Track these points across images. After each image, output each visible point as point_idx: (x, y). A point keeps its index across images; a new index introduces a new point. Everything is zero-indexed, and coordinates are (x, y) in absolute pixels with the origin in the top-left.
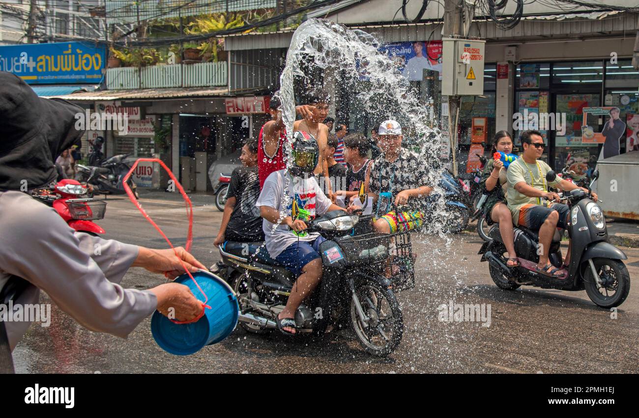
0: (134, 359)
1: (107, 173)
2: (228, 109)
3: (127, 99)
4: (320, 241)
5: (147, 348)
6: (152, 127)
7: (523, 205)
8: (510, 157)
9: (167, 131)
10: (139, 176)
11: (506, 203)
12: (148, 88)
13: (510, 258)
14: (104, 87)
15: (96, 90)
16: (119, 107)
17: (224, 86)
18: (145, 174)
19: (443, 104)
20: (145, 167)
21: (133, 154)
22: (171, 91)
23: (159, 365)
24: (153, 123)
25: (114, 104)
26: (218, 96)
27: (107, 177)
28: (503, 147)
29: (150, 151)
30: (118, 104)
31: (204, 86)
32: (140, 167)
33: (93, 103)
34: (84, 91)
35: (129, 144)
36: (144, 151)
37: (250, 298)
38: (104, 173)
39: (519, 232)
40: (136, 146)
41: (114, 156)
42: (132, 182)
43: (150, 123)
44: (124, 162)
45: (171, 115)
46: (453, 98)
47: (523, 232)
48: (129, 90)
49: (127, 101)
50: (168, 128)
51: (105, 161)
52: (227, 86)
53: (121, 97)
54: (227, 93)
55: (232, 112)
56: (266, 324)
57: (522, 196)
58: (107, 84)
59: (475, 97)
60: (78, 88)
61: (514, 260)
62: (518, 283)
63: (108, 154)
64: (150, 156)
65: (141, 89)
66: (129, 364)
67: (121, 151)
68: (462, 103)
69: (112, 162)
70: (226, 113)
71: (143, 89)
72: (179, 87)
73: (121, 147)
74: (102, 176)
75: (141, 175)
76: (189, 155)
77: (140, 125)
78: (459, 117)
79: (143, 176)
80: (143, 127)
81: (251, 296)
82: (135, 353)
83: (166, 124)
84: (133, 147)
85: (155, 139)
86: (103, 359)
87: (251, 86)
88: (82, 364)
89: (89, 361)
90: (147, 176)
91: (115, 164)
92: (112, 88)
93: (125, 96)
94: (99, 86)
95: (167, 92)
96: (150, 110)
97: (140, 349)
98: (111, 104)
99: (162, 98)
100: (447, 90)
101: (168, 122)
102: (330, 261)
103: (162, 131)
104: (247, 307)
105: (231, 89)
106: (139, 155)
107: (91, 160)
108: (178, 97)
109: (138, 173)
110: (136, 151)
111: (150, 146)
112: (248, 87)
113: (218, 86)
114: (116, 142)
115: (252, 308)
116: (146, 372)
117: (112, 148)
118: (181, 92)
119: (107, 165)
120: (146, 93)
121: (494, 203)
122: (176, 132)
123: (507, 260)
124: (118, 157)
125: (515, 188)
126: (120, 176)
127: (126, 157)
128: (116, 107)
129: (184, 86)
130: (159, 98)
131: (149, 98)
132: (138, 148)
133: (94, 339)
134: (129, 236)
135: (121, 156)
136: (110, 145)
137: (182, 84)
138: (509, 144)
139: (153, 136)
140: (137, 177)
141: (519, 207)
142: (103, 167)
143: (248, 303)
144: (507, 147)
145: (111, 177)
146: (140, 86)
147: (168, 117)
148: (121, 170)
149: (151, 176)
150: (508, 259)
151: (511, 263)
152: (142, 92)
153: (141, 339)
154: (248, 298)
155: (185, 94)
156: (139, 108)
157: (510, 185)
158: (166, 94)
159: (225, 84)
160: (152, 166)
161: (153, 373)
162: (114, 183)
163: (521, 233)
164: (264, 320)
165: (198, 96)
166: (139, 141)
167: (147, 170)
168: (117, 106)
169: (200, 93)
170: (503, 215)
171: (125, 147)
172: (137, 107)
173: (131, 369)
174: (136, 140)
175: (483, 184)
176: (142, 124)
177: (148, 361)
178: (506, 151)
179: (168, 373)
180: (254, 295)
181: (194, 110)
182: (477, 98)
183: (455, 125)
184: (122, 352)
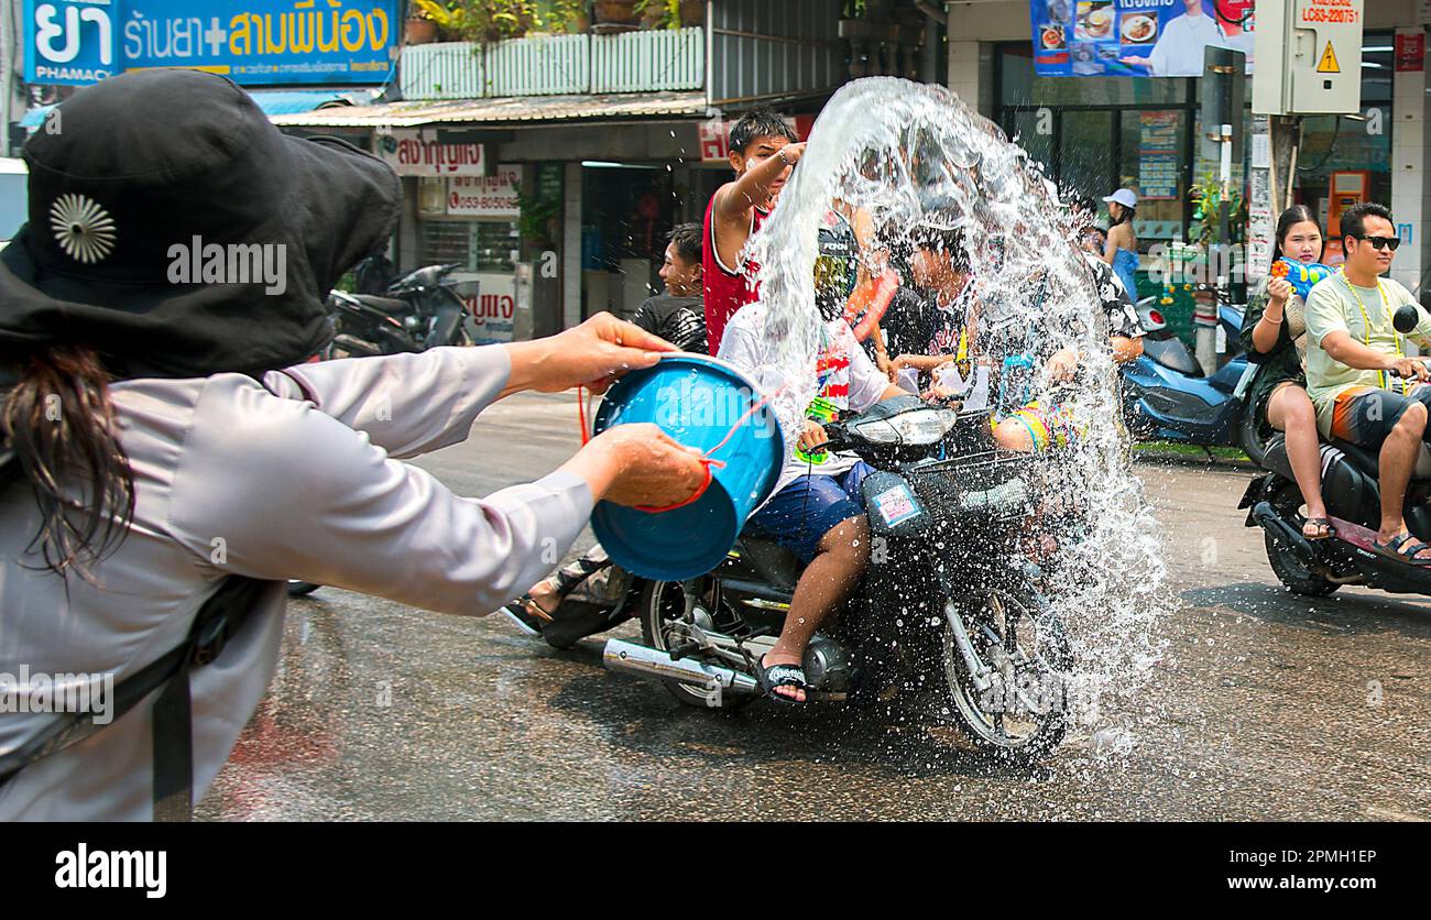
0: (476, 782)
1: (402, 313)
2: (706, 150)
3: (452, 123)
4: (862, 474)
5: (508, 755)
6: (514, 195)
7: (1342, 389)
8: (1314, 273)
9: (550, 205)
10: (480, 320)
11: (1304, 384)
12: (505, 97)
13: (1313, 517)
14: (393, 93)
15: (374, 102)
16: (433, 143)
17: (695, 90)
18: (496, 315)
19: (1255, 137)
20: (496, 297)
21: (465, 264)
22: (561, 104)
23: (538, 800)
24: (515, 186)
25: (420, 136)
26: (681, 116)
27: (403, 322)
28: (1297, 246)
29: (509, 256)
30: (430, 135)
31: (645, 92)
32: (483, 297)
33: (365, 134)
34: (347, 103)
35: (457, 238)
36: (492, 256)
37: (691, 620)
38: (393, 313)
39: (1332, 454)
40: (473, 245)
41: (421, 267)
42: (465, 334)
43: (510, 183)
44: (442, 284)
45: (563, 164)
46: (1282, 121)
47: (1343, 455)
48: (455, 101)
49: (452, 130)
50: (553, 198)
51: (398, 281)
52: (702, 89)
53: (437, 119)
54: (702, 109)
55: (716, 158)
56: (732, 682)
57: (1341, 365)
58: (403, 87)
59: (1339, 116)
60: (330, 97)
61: (1321, 521)
62: (1332, 579)
63: (405, 264)
64: (510, 268)
65: (487, 98)
66: (463, 796)
67: (435, 255)
68: (1305, 136)
69: (415, 283)
70: (700, 159)
71: (493, 97)
72: (583, 93)
73: (436, 247)
74: (390, 319)
75: (485, 317)
76: (606, 268)
77: (484, 191)
78: (1298, 170)
79: (492, 320)
80: (490, 194)
81: (692, 615)
82: (478, 768)
83: (549, 187)
84: (466, 247)
85: (520, 226)
86: (400, 783)
87: (762, 89)
88: (348, 793)
89: (367, 787)
90: (500, 319)
91: (421, 289)
92: (415, 96)
93: (446, 118)
94: (382, 90)
95: (551, 106)
96: (510, 152)
97: (490, 758)
98: (412, 135)
99: (538, 121)
100: (1266, 99)
101: (553, 183)
102: (888, 520)
103: (538, 205)
104: (684, 641)
105: (714, 99)
106: (481, 267)
107: (362, 277)
108: (579, 119)
109: (479, 312)
110: (473, 256)
111: (509, 243)
112: (756, 92)
113: (681, 91)
114: (425, 233)
115: (697, 645)
116: (508, 818)
117: (413, 248)
118: (587, 104)
119: (401, 291)
120: (500, 109)
121: (1276, 382)
122: (574, 208)
123: (1304, 521)
124: (428, 270)
125: (1322, 347)
126: (434, 321)
127: (448, 272)
128: (424, 144)
129: (594, 92)
130: (532, 121)
131: (508, 122)
132: (479, 248)
133: (377, 732)
134: (457, 472)
135: (438, 268)
136: (409, 241)
137: (590, 87)
138: (1313, 238)
139: (515, 217)
140: (476, 321)
141: (1332, 395)
142: (393, 297)
143: (685, 632)
144: (1307, 247)
145: (411, 321)
146: (485, 91)
147: (554, 169)
148: (437, 303)
149: (510, 321)
150: (1307, 519)
151: (1311, 529)
152: (489, 106)
153: (493, 733)
154: (685, 621)
155: (598, 110)
156: (481, 146)
157: (1313, 340)
158: (549, 110)
159: (699, 87)
160: (512, 297)
161: (525, 820)
162: (419, 337)
163: (1337, 458)
164: (727, 674)
165: (630, 117)
166: (480, 231)
167: (500, 304)
168: (427, 141)
169: (636, 108)
170: (1294, 412)
171: (445, 246)
172: (476, 143)
173: (471, 809)
174: (474, 229)
175: (1247, 338)
176: (489, 188)
177: (512, 788)
178: (1306, 257)
179: (562, 819)
180: (699, 613)
181: (619, 153)
182: (1342, 121)
183: (1286, 190)
184: (446, 765)
